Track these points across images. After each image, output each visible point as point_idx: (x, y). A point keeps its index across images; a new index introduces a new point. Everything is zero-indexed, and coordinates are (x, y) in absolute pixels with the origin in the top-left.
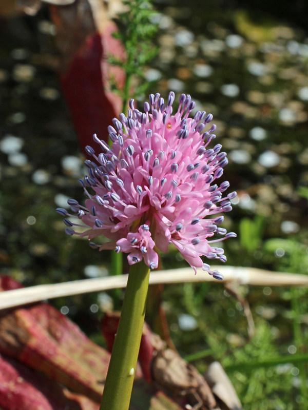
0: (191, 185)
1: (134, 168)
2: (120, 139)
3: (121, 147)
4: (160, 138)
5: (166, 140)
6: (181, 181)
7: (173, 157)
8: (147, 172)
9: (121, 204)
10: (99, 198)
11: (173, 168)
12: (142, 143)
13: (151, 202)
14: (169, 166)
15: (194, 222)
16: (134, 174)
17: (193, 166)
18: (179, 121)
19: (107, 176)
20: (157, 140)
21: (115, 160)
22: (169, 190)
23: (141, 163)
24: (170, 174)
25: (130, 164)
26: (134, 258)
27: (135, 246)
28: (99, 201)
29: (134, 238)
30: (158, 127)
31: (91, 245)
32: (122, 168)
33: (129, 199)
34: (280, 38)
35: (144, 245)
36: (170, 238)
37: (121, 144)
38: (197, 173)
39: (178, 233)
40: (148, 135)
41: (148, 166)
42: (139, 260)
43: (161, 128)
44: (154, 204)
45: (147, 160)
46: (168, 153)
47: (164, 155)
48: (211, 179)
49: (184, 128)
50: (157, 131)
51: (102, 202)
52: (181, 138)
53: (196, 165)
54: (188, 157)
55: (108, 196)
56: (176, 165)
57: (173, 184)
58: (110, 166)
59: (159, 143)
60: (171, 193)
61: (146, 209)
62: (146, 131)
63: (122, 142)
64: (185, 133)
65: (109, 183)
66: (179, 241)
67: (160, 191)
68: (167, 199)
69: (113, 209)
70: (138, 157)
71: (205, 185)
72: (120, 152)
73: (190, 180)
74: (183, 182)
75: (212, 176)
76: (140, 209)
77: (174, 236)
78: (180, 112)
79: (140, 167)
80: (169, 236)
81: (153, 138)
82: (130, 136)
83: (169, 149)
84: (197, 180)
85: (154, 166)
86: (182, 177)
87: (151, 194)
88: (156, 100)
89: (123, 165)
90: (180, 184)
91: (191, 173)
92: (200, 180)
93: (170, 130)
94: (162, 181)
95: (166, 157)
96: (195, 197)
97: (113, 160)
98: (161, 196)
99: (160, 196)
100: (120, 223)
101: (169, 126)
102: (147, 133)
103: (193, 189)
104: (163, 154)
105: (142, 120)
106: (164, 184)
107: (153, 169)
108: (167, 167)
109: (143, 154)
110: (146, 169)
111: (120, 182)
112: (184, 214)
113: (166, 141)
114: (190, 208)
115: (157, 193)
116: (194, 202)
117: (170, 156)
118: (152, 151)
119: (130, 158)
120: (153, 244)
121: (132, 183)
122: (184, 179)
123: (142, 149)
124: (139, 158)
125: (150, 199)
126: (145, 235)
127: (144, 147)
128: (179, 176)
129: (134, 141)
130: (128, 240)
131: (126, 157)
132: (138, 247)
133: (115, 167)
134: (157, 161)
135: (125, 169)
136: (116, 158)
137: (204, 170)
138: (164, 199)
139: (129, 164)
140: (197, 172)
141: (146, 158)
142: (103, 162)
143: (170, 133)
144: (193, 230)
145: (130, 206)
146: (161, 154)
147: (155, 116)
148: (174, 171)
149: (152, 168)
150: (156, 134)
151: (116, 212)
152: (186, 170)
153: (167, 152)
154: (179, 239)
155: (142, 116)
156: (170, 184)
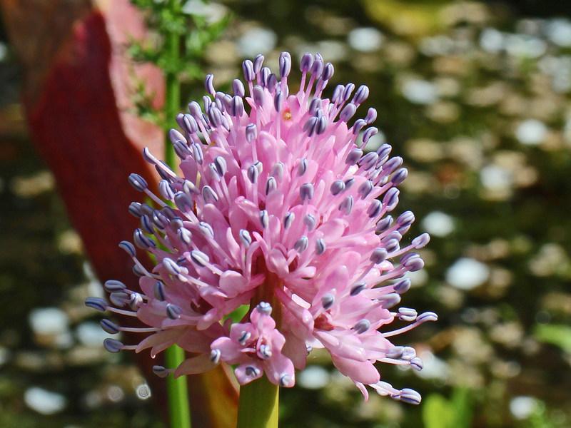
0: (343, 223)
1: (230, 202)
2: (197, 150)
3: (199, 165)
4: (273, 141)
5: (285, 142)
6: (322, 218)
7: (302, 170)
8: (254, 205)
9: (211, 272)
10: (169, 263)
11: (305, 192)
12: (239, 153)
13: (267, 263)
14: (295, 190)
15: (356, 290)
16: (230, 214)
17: (342, 184)
18: (304, 104)
19: (180, 222)
20: (267, 145)
21: (191, 190)
22: (302, 233)
23: (242, 191)
24: (300, 207)
25: (222, 195)
26: (247, 369)
27: (247, 350)
28: (171, 268)
29: (243, 332)
30: (266, 120)
31: (156, 370)
32: (206, 203)
33: (227, 260)
34: (462, 24)
35: (264, 343)
36: (312, 326)
37: (199, 158)
38: (351, 198)
39: (328, 316)
40: (249, 136)
41: (255, 193)
42: (258, 371)
43: (272, 122)
44: (274, 267)
45: (252, 180)
46: (290, 169)
47: (285, 170)
48: (377, 209)
49: (317, 115)
50: (266, 127)
51: (175, 270)
52: (314, 133)
53: (348, 183)
54: (331, 172)
55: (185, 259)
56: (310, 185)
57: (308, 223)
58: (182, 202)
59: (272, 149)
60: (305, 239)
61: (259, 280)
62: (245, 128)
63: (200, 156)
64: (320, 123)
65: (186, 234)
66: (330, 332)
67: (284, 239)
68: (300, 252)
69: (198, 282)
70: (234, 180)
71: (367, 221)
72: (199, 175)
73: (339, 212)
74: (326, 219)
75: (378, 202)
76: (249, 278)
77: (321, 324)
78: (305, 91)
79: (242, 198)
80: (310, 322)
81: (259, 142)
82: (214, 143)
83: (293, 160)
84: (351, 212)
85: (267, 194)
86: (321, 209)
87: (268, 247)
88: (258, 69)
89: (207, 197)
90: (320, 224)
91: (340, 199)
92: (358, 213)
93: (289, 124)
94: (287, 219)
95: (288, 174)
96: (352, 245)
97: (187, 190)
98: (287, 249)
99: (284, 250)
100: (213, 310)
101: (288, 115)
102: (248, 131)
103: (346, 232)
104: (282, 170)
105: (233, 110)
106: (290, 224)
107: (266, 199)
108: (292, 193)
109: (245, 173)
110: (252, 201)
111: (207, 229)
112: (333, 279)
113: (285, 144)
114: (345, 267)
115: (278, 244)
116: (351, 256)
117: (296, 172)
118: (260, 164)
119: (220, 183)
120: (281, 340)
121: (229, 230)
122: (326, 212)
123: (240, 165)
124: (236, 182)
125: (266, 257)
126: (265, 325)
127: (244, 160)
128: (318, 208)
129: (223, 150)
130: (233, 339)
131: (211, 183)
132: (253, 350)
133: (192, 203)
134: (273, 181)
135: (211, 206)
136: (192, 185)
137: (365, 191)
138: (293, 254)
139: (218, 195)
140: (350, 195)
141: (252, 177)
142: (170, 197)
143: (291, 127)
144: (355, 307)
145: (229, 273)
146: (277, 169)
147: (258, 99)
148: (307, 197)
149: (263, 199)
150: (265, 133)
151: (205, 288)
152: (329, 192)
153: (288, 166)
154: (330, 328)
155: (234, 101)
156: (301, 222)
